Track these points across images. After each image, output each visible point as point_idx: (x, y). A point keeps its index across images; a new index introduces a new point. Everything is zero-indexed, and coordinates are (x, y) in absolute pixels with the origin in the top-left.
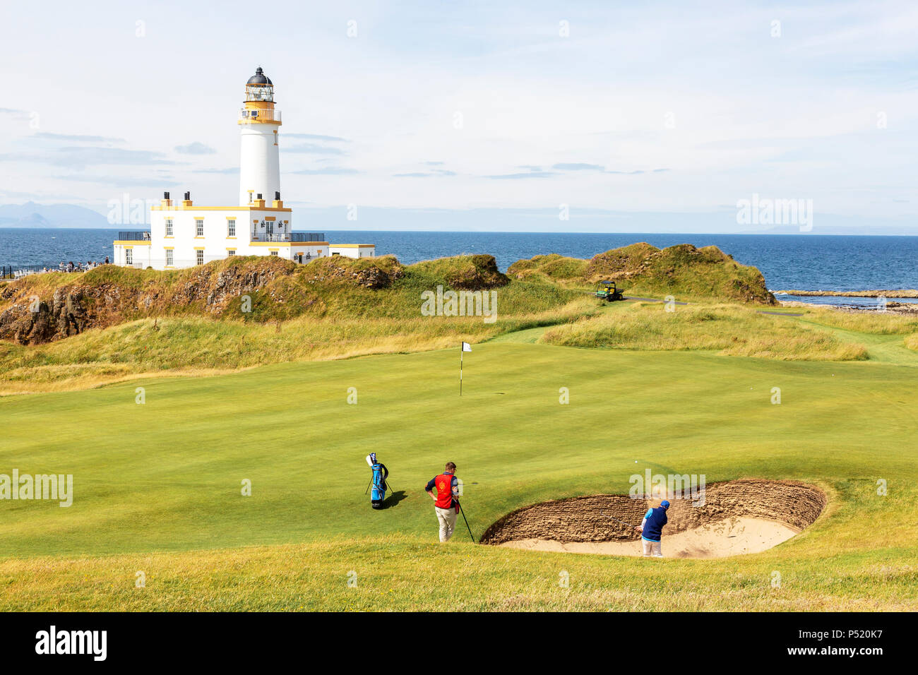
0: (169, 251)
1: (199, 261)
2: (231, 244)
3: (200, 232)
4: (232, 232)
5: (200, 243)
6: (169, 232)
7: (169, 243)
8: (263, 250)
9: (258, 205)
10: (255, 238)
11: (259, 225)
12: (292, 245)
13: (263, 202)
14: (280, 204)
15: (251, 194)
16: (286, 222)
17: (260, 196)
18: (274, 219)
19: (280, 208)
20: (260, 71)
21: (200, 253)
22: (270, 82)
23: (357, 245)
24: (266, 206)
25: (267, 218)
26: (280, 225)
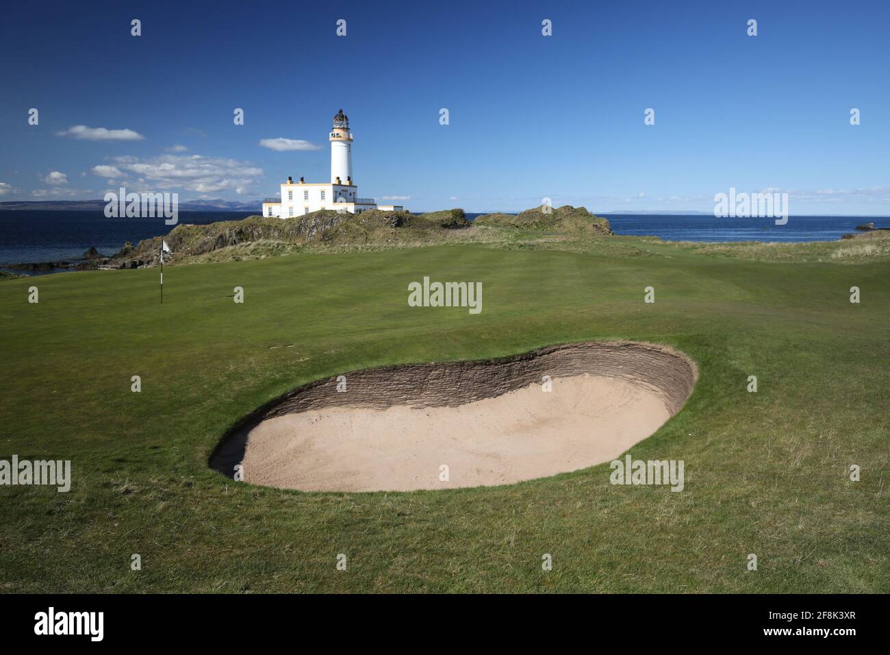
0: (291, 208)
2: (321, 203)
3: (306, 198)
4: (323, 197)
5: (306, 202)
6: (291, 198)
8: (339, 207)
9: (337, 183)
10: (336, 201)
11: (338, 194)
12: (355, 204)
13: (340, 182)
14: (351, 183)
16: (354, 193)
17: (338, 178)
18: (346, 191)
19: (351, 186)
20: (341, 111)
21: (307, 209)
22: (346, 118)
24: (342, 184)
25: (343, 190)
26: (350, 195)
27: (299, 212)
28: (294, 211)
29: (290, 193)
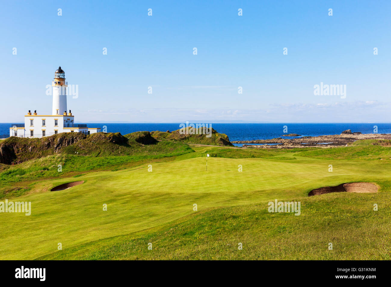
0: (32, 132)
1: (44, 135)
2: (56, 128)
3: (44, 124)
4: (56, 124)
5: (44, 128)
6: (32, 124)
7: (32, 128)
8: (68, 130)
9: (65, 115)
10: (65, 126)
11: (66, 121)
12: (79, 128)
14: (71, 114)
15: (57, 111)
16: (73, 120)
18: (69, 119)
19: (71, 116)
20: (60, 68)
22: (64, 72)
23: (96, 129)
24: (68, 115)
25: (68, 119)
26: (71, 122)
27: (38, 134)
28: (34, 133)
29: (32, 121)
